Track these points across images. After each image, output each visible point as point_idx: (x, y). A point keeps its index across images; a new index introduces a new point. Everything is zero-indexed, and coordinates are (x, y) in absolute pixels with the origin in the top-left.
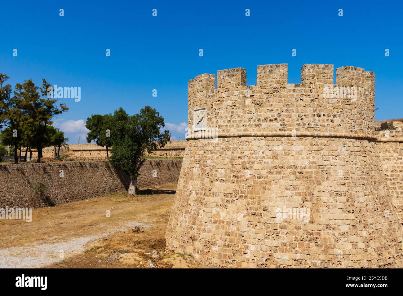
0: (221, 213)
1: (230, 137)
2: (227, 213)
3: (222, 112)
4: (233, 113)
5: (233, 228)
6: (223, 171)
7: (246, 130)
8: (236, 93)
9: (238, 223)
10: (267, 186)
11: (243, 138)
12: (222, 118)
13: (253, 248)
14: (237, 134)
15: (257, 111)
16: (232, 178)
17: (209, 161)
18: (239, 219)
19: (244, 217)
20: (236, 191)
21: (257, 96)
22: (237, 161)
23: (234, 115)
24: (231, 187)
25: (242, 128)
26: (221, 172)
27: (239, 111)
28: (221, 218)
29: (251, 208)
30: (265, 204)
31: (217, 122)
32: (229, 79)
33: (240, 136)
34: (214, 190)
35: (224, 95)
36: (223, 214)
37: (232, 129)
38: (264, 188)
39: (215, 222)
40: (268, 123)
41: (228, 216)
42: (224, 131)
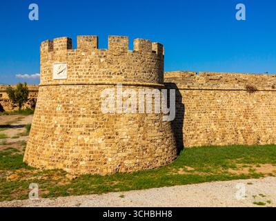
0: (85, 139)
1: (89, 84)
2: (90, 138)
3: (82, 66)
4: (91, 67)
5: (95, 148)
6: (84, 109)
7: (101, 80)
8: (93, 53)
9: (99, 145)
10: (118, 119)
11: (99, 86)
12: (82, 70)
13: (110, 159)
14: (94, 83)
15: (108, 67)
16: (92, 114)
17: (71, 102)
18: (99, 142)
19: (103, 140)
20: (96, 123)
21: (108, 56)
22: (95, 102)
23: (92, 69)
24: (92, 120)
25: (98, 79)
26: (83, 110)
27: (96, 66)
28: (86, 142)
29: (107, 134)
30: (116, 130)
31: (77, 73)
32: (88, 43)
33: (97, 84)
34: (78, 123)
35: (83, 54)
36: (87, 139)
37: (90, 79)
38: (116, 120)
39: (81, 145)
40: (116, 75)
41: (91, 140)
42: (83, 80)
